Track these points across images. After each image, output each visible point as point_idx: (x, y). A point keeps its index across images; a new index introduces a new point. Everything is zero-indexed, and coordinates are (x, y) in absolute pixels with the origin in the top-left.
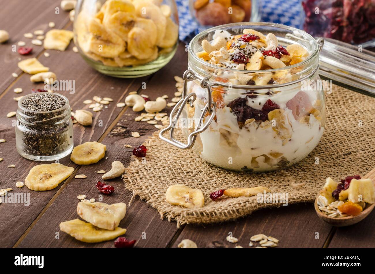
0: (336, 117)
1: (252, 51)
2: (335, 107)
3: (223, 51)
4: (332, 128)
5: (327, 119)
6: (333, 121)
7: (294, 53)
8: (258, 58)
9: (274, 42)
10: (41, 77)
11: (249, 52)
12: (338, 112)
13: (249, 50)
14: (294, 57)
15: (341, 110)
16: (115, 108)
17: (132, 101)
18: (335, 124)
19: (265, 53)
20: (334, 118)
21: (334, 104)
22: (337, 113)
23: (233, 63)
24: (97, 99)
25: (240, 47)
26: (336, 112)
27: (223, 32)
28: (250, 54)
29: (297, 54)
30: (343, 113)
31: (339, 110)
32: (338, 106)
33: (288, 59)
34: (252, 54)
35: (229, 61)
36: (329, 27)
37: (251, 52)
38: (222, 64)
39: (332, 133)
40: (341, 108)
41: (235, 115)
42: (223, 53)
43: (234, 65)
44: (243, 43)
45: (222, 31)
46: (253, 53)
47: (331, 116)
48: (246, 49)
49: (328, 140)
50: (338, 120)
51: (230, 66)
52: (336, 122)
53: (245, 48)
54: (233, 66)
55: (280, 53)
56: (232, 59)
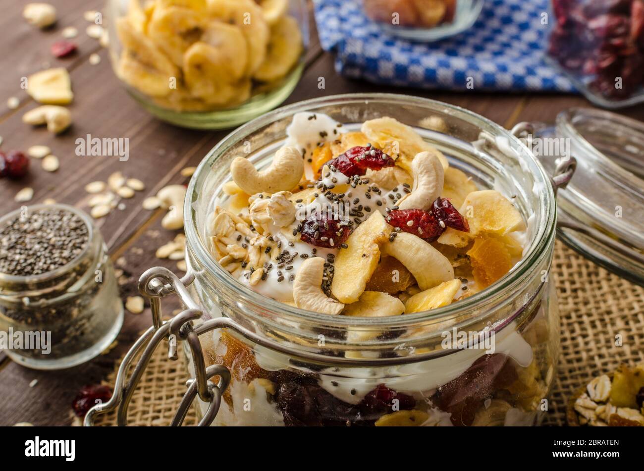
0: (585, 319)
1: (364, 202)
2: (587, 286)
3: (276, 206)
4: (572, 356)
5: (565, 321)
6: (578, 331)
7: (483, 220)
8: (370, 239)
9: (429, 183)
10: (44, 117)
11: (357, 205)
12: (592, 305)
13: (357, 201)
14: (482, 234)
15: (599, 298)
16: (137, 209)
17: (168, 202)
18: (580, 340)
19: (397, 221)
20: (580, 320)
21: (585, 278)
22: (590, 306)
23: (299, 242)
24: (116, 181)
25: (332, 191)
26: (586, 303)
27: (315, 117)
28: (359, 214)
29: (492, 223)
30: (603, 307)
31: (594, 296)
32: (595, 285)
33: (463, 239)
34: (363, 211)
35: (290, 235)
36: (596, 53)
37: (360, 207)
38: (271, 239)
39: (571, 371)
40: (602, 292)
41: (278, 412)
42: (277, 211)
43: (302, 248)
44: (341, 178)
45: (311, 114)
46: (368, 209)
47: (573, 315)
48: (350, 196)
49: (558, 398)
50: (590, 332)
51: (292, 252)
52: (584, 336)
53: (346, 194)
54: (300, 254)
55: (442, 223)
56: (301, 229)
